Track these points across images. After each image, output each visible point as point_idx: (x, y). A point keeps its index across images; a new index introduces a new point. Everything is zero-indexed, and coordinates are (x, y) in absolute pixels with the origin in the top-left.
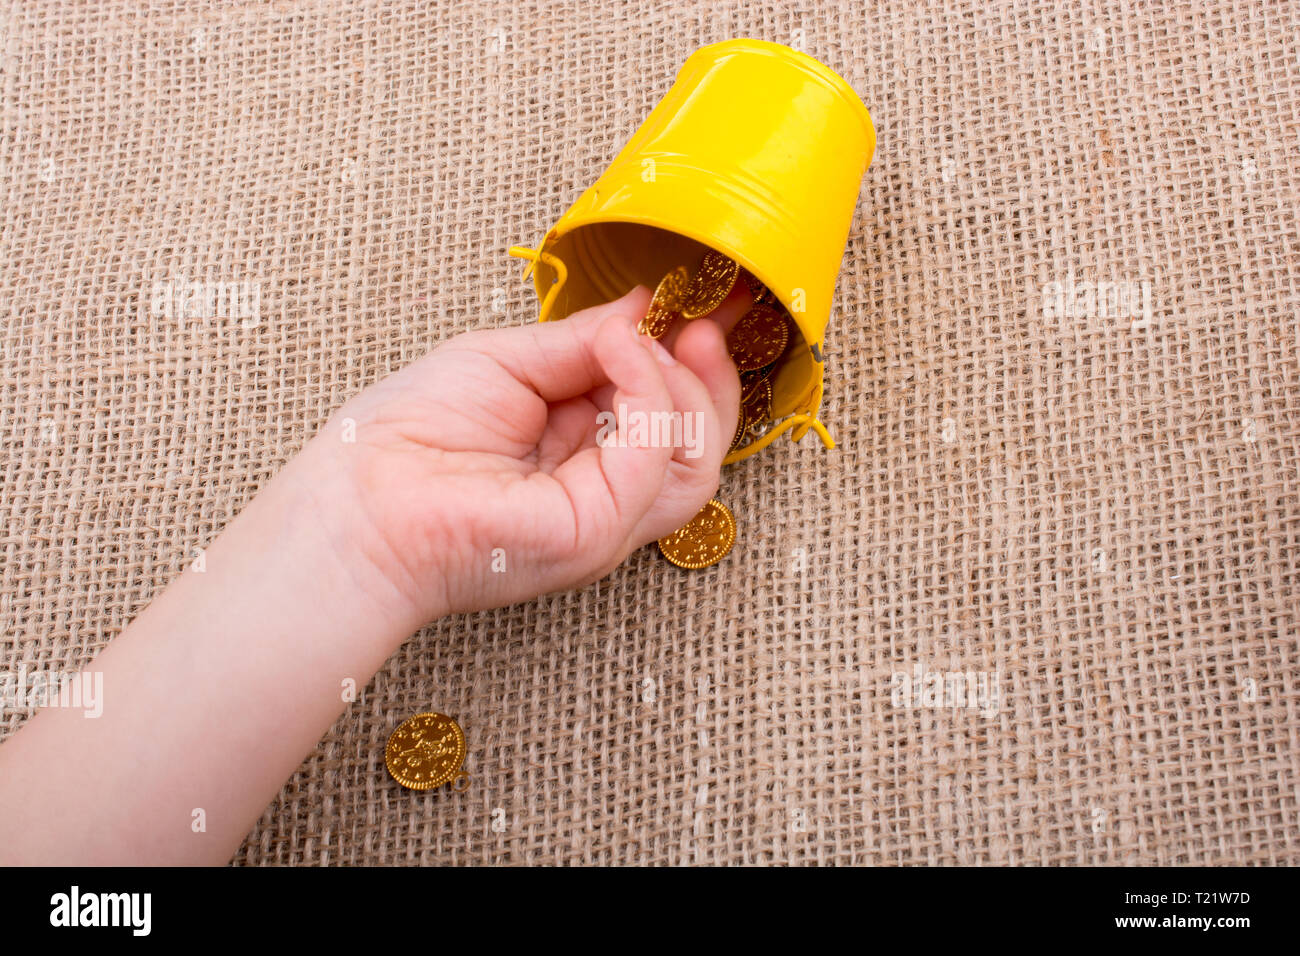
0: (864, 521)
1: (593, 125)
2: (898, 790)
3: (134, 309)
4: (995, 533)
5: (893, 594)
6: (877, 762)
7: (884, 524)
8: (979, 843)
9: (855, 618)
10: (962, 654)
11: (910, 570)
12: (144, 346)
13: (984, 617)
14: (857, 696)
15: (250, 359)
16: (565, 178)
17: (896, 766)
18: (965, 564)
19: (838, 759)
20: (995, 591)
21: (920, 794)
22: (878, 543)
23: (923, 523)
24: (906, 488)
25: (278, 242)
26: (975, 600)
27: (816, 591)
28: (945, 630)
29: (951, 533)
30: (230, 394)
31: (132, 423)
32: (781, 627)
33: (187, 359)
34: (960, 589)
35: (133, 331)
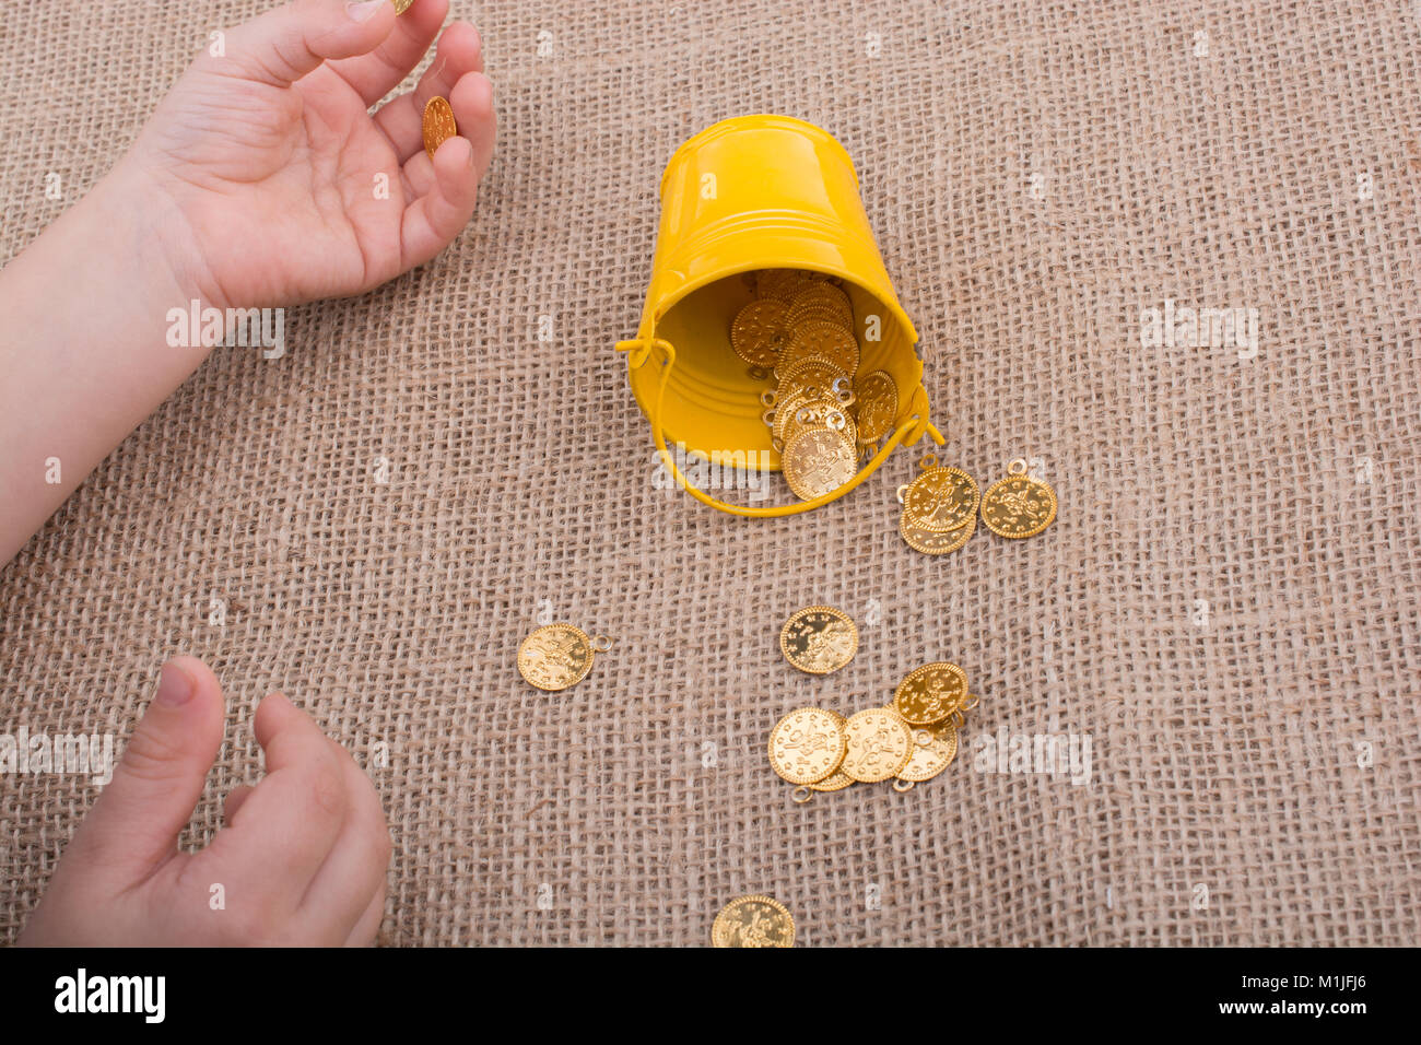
0: (1197, 492)
1: (914, 146)
2: (1247, 725)
3: (484, 324)
4: (1326, 499)
5: (1229, 555)
6: (1224, 699)
7: (1217, 492)
8: (1331, 773)
9: (1195, 574)
10: (1301, 606)
11: (1245, 533)
12: (495, 355)
13: (1319, 573)
14: (1200, 641)
15: (596, 364)
16: (889, 194)
17: (1243, 703)
18: (1298, 526)
19: (1186, 697)
20: (1330, 551)
21: (1269, 729)
22: (1212, 508)
23: (1256, 491)
24: (1237, 461)
25: (618, 264)
26: (1311, 559)
27: (1154, 551)
28: (1283, 584)
29: (1283, 499)
30: (578, 394)
31: (484, 422)
32: (1121, 578)
33: (535, 366)
34: (1296, 549)
35: (484, 343)
